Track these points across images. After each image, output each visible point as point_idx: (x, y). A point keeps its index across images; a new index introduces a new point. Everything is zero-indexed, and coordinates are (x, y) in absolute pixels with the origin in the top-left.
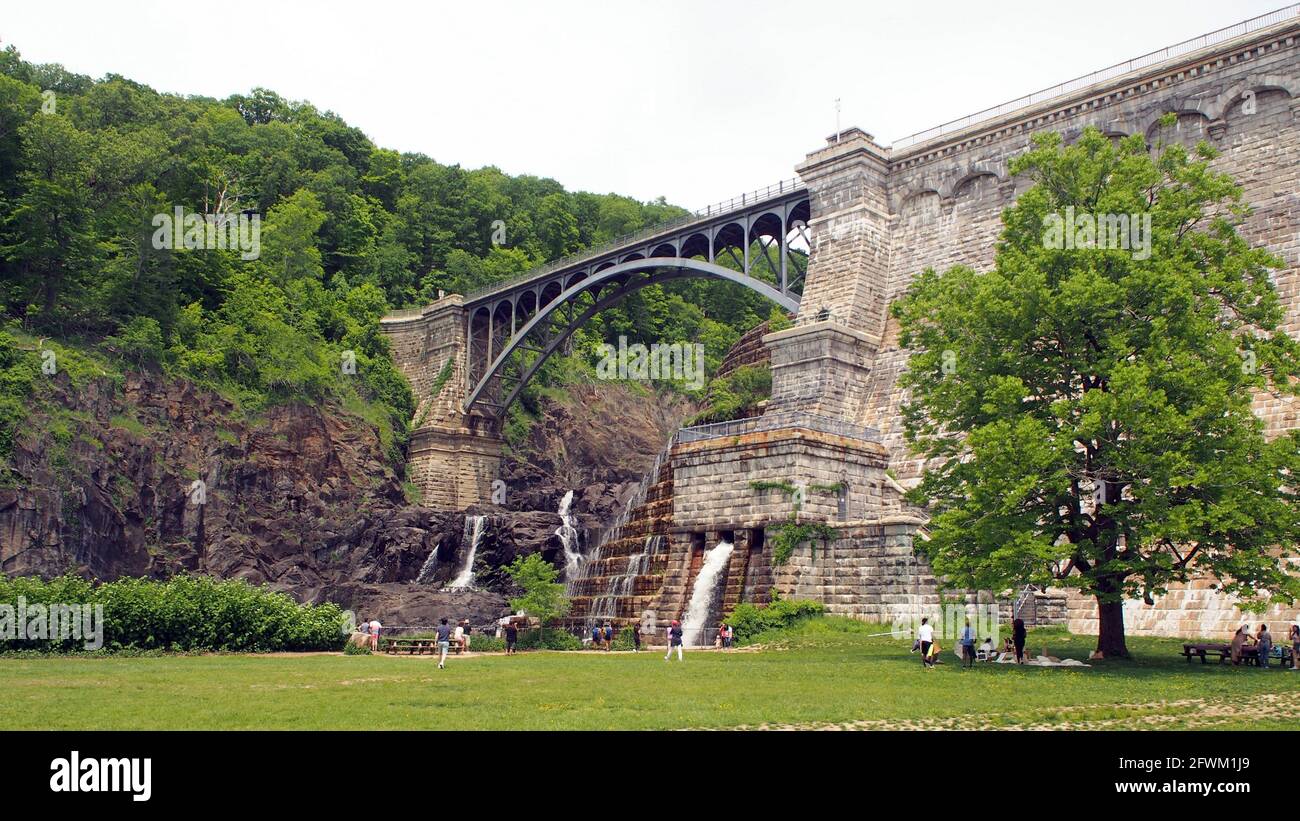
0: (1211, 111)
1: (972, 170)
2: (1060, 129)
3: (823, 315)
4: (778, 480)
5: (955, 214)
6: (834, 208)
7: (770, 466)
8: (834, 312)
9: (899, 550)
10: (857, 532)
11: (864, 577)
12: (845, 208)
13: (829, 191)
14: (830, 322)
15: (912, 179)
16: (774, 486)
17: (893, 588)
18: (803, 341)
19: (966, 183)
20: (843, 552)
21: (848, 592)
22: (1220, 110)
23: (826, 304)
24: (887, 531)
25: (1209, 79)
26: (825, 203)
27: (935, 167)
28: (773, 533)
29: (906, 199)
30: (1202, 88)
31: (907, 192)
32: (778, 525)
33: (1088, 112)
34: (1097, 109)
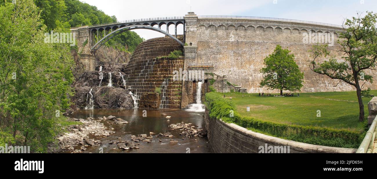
0: (246, 27)
1: (212, 24)
2: (226, 22)
3: (191, 44)
4: (210, 73)
5: (208, 31)
6: (191, 25)
7: (208, 71)
8: (193, 44)
9: (225, 83)
10: (219, 80)
11: (220, 87)
12: (193, 26)
13: (190, 22)
14: (193, 46)
15: (202, 23)
16: (209, 74)
17: (224, 88)
18: (192, 48)
19: (210, 26)
20: (216, 83)
21: (217, 89)
22: (247, 27)
23: (191, 42)
24: (223, 80)
25: (246, 22)
26: (189, 24)
27: (206, 22)
28: (209, 81)
29: (199, 26)
30: (245, 23)
31: (200, 25)
32: (210, 79)
33: (230, 21)
34: (232, 21)
